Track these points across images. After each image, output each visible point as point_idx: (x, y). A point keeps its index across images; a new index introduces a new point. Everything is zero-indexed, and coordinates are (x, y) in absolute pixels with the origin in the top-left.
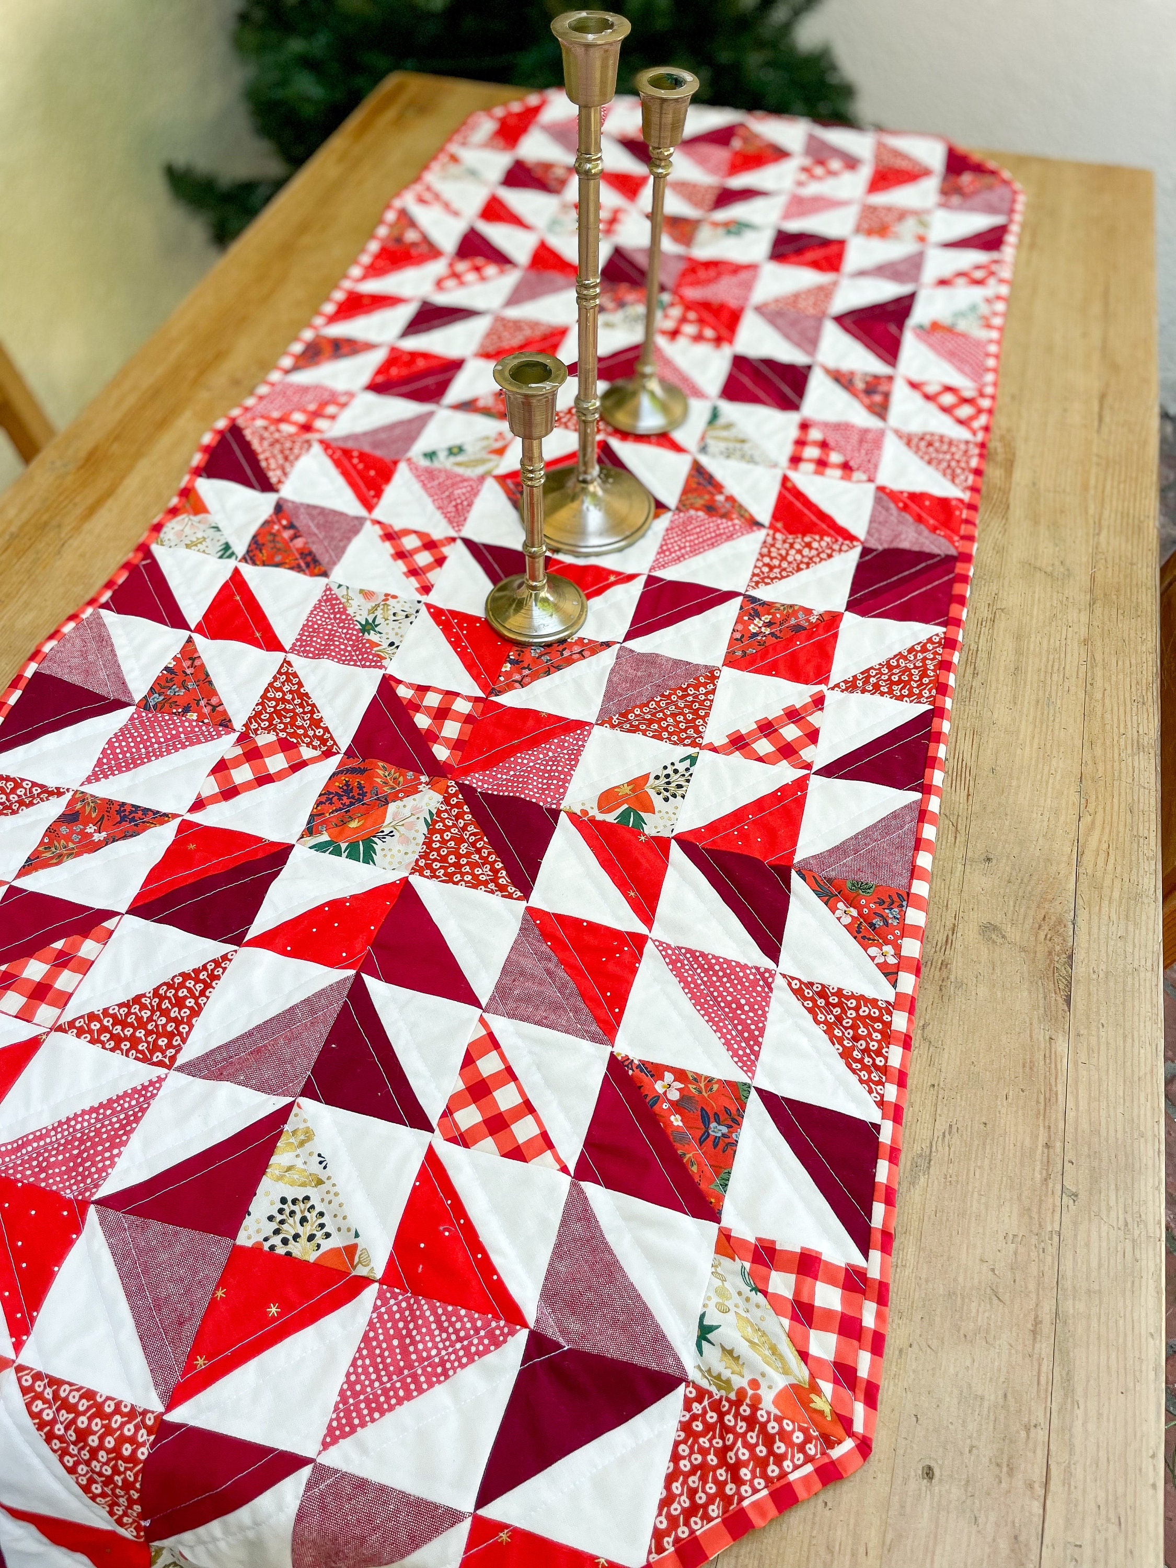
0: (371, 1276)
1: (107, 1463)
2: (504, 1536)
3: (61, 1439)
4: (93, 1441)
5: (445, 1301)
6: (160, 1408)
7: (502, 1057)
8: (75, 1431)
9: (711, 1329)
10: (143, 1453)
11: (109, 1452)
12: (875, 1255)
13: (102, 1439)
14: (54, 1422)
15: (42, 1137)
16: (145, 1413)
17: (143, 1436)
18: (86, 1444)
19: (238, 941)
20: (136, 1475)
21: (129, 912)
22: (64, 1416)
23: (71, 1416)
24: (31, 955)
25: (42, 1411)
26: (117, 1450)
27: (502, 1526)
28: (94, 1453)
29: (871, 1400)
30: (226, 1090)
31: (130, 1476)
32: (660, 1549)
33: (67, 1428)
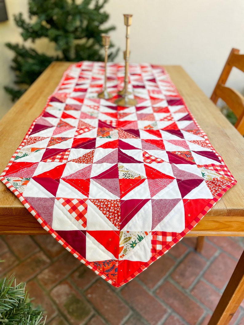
0: (145, 178)
1: (113, 209)
2: (189, 201)
3: (102, 208)
4: (109, 206)
5: (160, 178)
6: (120, 199)
7: (148, 154)
8: (105, 205)
9: (204, 173)
10: (120, 205)
11: (113, 207)
12: (222, 163)
13: (111, 205)
14: (100, 205)
15: (74, 174)
16: (117, 200)
17: (118, 203)
18: (108, 207)
19: (95, 148)
20: (119, 209)
21: (72, 148)
22: (102, 203)
23: (103, 203)
24: (57, 155)
25: (97, 204)
26: (114, 206)
27: (188, 200)
28: (110, 208)
29: (232, 177)
30: (105, 164)
31: (118, 210)
32: (215, 196)
33: (103, 206)
